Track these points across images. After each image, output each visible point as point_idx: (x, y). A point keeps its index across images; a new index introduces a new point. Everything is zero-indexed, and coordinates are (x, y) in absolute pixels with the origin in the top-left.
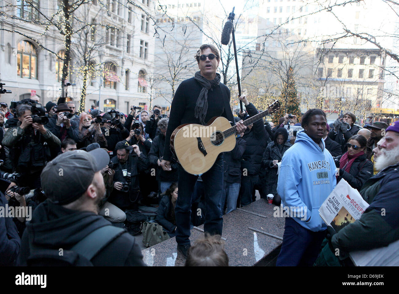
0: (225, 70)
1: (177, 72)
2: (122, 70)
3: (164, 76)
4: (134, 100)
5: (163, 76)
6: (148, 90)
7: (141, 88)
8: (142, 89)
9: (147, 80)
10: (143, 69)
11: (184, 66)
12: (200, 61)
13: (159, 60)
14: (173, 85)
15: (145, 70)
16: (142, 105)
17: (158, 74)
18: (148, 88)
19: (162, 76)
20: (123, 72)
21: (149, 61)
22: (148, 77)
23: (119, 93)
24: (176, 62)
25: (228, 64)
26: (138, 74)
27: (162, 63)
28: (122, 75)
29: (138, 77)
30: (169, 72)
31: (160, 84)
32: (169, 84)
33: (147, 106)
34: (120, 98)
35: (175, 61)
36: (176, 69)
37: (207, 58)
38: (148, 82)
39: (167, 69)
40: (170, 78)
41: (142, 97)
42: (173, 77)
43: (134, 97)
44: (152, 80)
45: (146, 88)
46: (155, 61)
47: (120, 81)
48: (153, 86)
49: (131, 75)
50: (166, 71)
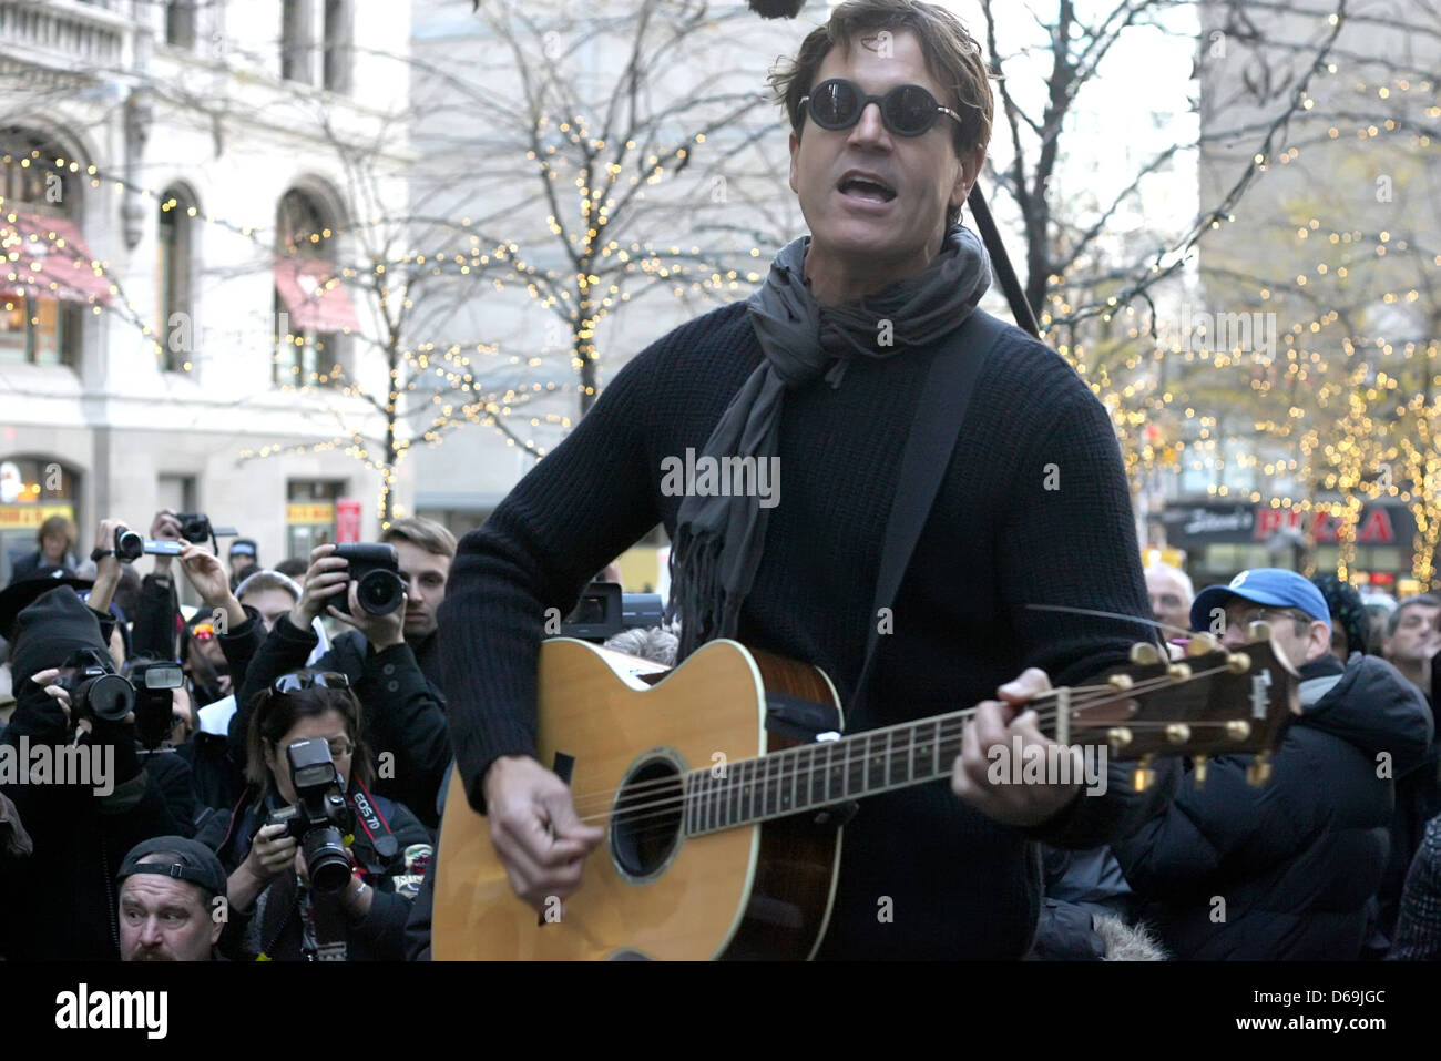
0: (1030, 170)
1: (611, 203)
2: (127, 197)
3: (496, 244)
4: (240, 464)
5: (490, 243)
6: (368, 366)
7: (299, 351)
8: (310, 356)
9: (352, 282)
10: (312, 176)
11: (670, 137)
12: (811, 126)
13: (454, 97)
14: (585, 315)
15: (325, 182)
16: (313, 496)
17: (443, 222)
18: (360, 346)
19: (485, 240)
20: (139, 216)
21: (362, 111)
22: (354, 250)
23: (103, 398)
24: (602, 113)
25: (1054, 117)
26: (268, 237)
27: (473, 127)
28: (131, 241)
29: (267, 256)
30: (543, 204)
31: (463, 311)
32: (545, 304)
33: (357, 510)
34: (116, 444)
35: (591, 109)
36: (605, 167)
37: (871, 111)
38: (360, 294)
39: (521, 174)
40: (554, 257)
41: (306, 428)
42: (582, 243)
43: (242, 434)
44: (396, 280)
45: (350, 349)
46: (417, 111)
47: (116, 302)
48: (408, 329)
49: (210, 243)
50: (511, 194)
